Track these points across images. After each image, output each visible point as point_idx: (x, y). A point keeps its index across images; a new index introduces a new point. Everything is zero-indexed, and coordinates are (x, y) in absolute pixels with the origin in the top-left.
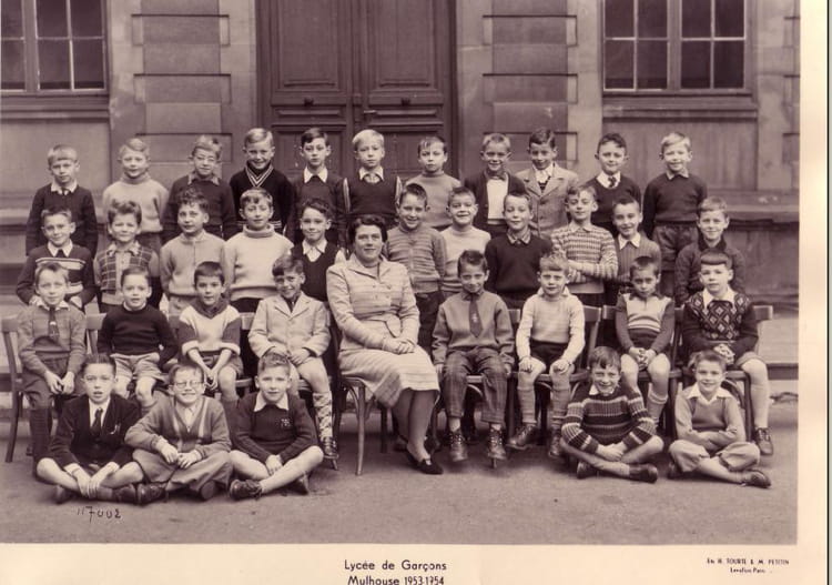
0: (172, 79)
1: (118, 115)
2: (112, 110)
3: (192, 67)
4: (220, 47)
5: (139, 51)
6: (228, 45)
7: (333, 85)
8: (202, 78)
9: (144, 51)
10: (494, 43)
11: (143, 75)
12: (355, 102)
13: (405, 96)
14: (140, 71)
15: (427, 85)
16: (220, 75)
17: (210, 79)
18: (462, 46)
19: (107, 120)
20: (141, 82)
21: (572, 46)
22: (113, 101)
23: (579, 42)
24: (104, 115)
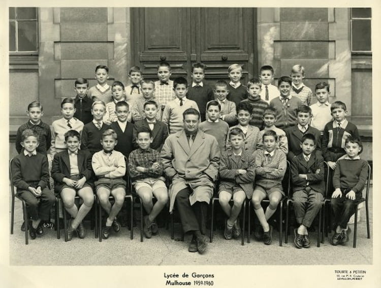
0: (78, 44)
1: (43, 67)
2: (40, 64)
3: (90, 36)
4: (107, 24)
5: (57, 27)
6: (113, 23)
7: (179, 48)
8: (95, 44)
9: (60, 27)
10: (281, 20)
11: (60, 42)
12: (192, 59)
13: (224, 55)
14: (58, 40)
15: (238, 49)
16: (108, 42)
17: (101, 44)
18: (261, 23)
19: (36, 71)
20: (59, 47)
21: (332, 23)
22: (41, 58)
23: (336, 20)
24: (35, 67)
